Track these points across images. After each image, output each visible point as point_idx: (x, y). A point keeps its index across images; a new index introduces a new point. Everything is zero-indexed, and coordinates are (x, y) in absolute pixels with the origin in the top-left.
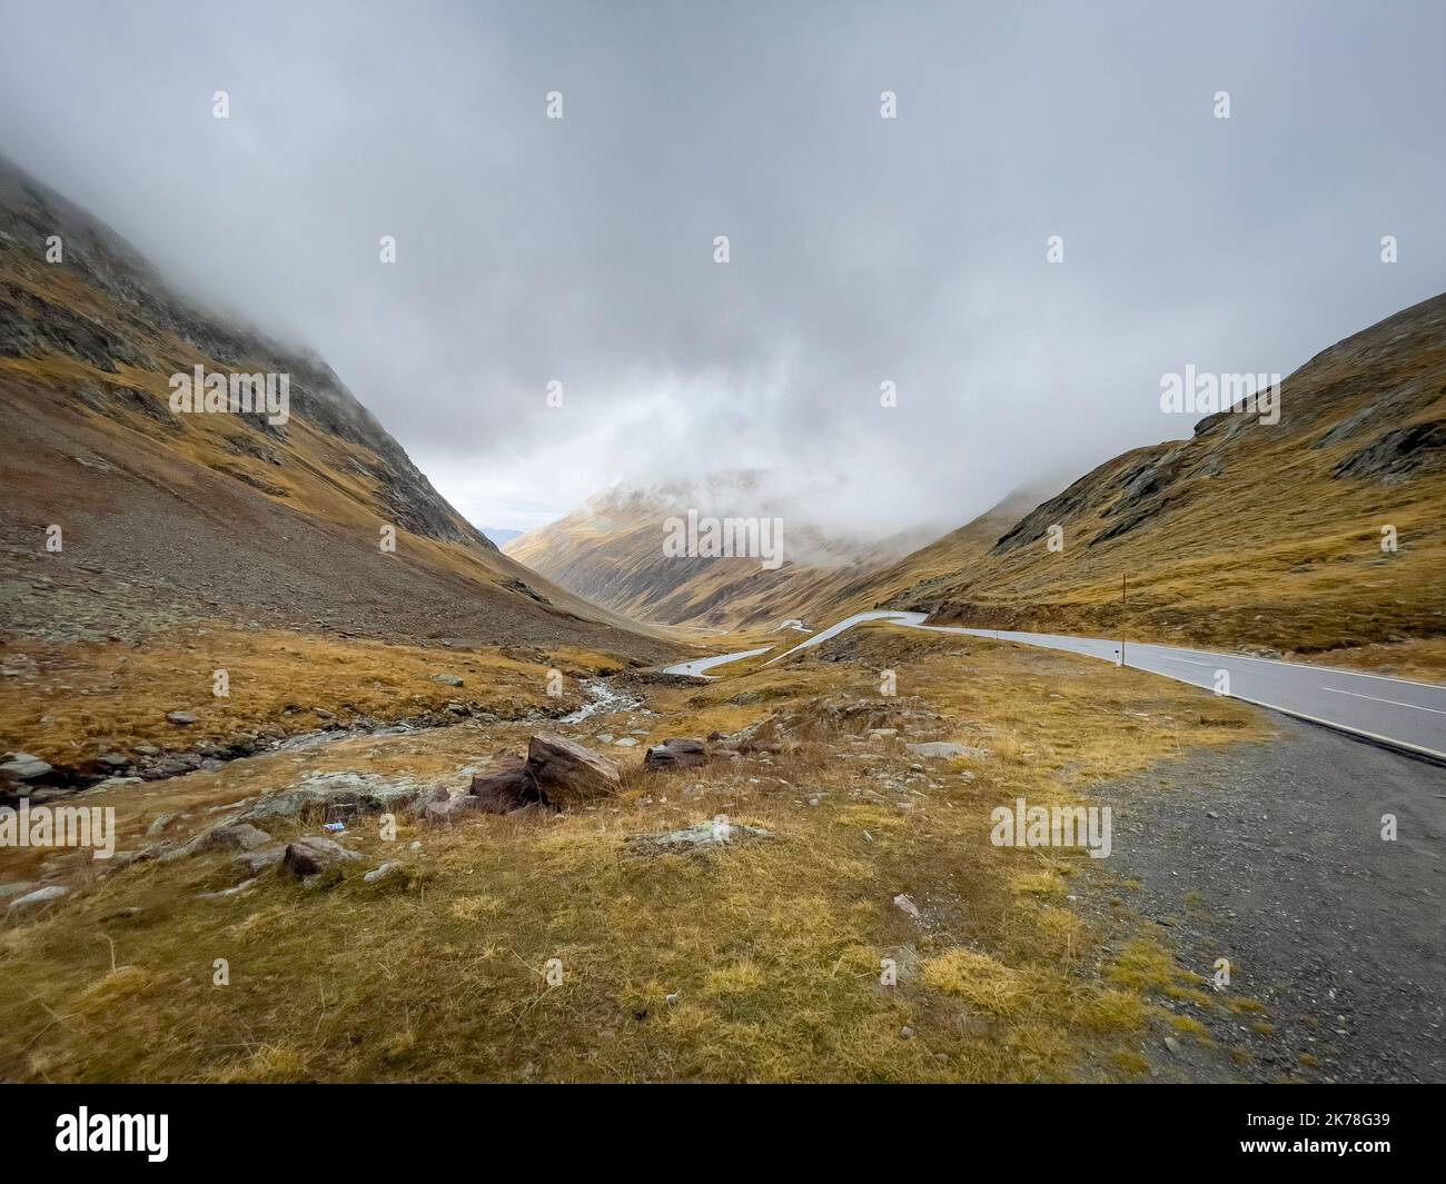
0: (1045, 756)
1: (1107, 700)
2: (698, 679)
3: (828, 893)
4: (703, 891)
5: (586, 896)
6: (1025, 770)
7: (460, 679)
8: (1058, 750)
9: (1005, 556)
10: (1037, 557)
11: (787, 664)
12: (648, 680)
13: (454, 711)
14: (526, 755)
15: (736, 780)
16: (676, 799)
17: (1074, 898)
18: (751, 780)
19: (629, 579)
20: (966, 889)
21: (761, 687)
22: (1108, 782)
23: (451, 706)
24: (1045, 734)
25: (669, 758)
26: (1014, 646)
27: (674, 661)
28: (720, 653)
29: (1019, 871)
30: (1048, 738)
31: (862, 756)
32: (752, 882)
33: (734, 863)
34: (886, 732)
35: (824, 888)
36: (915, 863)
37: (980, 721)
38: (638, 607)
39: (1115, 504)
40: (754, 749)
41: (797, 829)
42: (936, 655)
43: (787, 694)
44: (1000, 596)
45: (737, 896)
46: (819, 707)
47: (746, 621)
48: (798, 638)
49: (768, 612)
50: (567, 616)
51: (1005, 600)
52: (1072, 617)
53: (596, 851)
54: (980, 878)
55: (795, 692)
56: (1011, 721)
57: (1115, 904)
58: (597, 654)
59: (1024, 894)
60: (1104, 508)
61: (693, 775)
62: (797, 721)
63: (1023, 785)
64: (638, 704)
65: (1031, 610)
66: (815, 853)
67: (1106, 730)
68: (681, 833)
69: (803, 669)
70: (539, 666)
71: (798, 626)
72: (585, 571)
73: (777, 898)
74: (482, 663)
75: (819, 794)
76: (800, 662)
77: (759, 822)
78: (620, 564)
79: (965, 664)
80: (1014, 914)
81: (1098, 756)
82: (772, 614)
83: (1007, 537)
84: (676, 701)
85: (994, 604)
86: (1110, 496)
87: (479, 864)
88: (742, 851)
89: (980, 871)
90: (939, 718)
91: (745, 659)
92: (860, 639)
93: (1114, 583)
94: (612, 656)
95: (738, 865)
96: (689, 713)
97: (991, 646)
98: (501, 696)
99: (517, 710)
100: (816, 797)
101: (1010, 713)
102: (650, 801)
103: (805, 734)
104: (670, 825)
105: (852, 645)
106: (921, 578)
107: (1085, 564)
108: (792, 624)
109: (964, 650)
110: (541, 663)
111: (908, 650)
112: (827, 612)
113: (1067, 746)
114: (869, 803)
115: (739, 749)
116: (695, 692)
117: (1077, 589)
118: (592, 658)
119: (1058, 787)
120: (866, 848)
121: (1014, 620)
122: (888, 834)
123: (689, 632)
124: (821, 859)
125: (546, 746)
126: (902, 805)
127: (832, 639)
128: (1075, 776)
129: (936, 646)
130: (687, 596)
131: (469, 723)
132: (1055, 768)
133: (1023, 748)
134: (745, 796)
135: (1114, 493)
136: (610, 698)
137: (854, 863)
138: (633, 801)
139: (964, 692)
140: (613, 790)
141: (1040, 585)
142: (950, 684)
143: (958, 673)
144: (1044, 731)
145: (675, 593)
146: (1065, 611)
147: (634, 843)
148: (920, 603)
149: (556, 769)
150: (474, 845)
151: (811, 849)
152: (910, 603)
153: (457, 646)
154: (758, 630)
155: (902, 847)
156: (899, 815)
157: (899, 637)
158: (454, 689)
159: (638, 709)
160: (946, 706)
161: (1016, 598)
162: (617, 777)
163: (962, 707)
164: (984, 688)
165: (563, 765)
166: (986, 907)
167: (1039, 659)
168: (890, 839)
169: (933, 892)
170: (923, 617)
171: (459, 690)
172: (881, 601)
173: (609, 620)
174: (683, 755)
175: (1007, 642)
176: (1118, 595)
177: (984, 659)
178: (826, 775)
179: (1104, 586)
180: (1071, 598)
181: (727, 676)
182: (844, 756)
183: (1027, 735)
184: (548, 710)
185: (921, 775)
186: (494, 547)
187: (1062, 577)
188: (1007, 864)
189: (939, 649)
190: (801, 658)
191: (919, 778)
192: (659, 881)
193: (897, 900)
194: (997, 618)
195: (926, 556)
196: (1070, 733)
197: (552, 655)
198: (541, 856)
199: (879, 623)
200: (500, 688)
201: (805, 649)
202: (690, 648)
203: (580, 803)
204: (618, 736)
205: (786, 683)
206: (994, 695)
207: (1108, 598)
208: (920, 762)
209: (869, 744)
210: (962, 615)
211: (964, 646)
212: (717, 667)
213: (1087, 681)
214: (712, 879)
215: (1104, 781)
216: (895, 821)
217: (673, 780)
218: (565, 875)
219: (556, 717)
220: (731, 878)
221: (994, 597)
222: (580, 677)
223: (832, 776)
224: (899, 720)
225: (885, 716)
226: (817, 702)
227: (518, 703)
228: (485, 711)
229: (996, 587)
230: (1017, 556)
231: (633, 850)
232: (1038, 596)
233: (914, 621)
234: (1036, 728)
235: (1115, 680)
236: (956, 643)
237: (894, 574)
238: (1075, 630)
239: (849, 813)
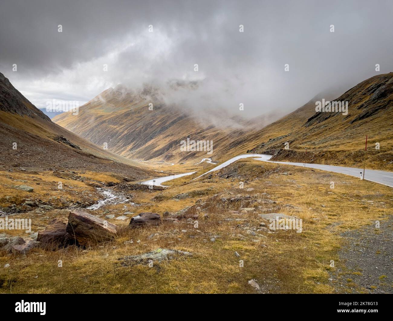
0: (324, 219)
1: (355, 195)
2: (159, 187)
3: (217, 280)
4: (157, 281)
5: (97, 285)
6: (314, 226)
7: (32, 188)
8: (330, 217)
9: (311, 127)
10: (326, 128)
11: (203, 179)
12: (133, 188)
13: (28, 204)
14: (67, 222)
15: (175, 231)
16: (146, 240)
17: (331, 279)
18: (182, 231)
19: (123, 137)
20: (282, 277)
21: (190, 191)
22: (351, 230)
23: (27, 202)
24: (324, 210)
25: (142, 222)
26: (313, 170)
27: (147, 179)
28: (170, 175)
29: (307, 269)
30: (326, 211)
31: (237, 220)
32: (181, 276)
33: (172, 268)
34: (249, 209)
35: (215, 277)
36: (259, 266)
37: (295, 204)
38: (128, 151)
39: (366, 102)
40: (185, 217)
41: (203, 252)
42: (275, 174)
43: (203, 194)
44: (307, 146)
45: (173, 283)
46: (218, 199)
47: (184, 159)
48: (209, 167)
49: (195, 154)
50: (90, 155)
51: (310, 148)
52: (341, 157)
53: (103, 265)
54: (289, 272)
55: (207, 193)
56: (309, 204)
57: (349, 281)
58: (107, 175)
59: (309, 278)
60: (360, 104)
61: (154, 229)
62: (207, 205)
63: (313, 232)
64: (128, 200)
65: (322, 153)
66: (212, 262)
67: (353, 208)
68: (146, 254)
69: (212, 182)
70: (74, 181)
71: (210, 161)
72: (99, 132)
73: (192, 282)
74: (43, 180)
75: (215, 236)
76: (210, 178)
77: (185, 249)
78: (118, 129)
79: (289, 178)
80: (303, 287)
81: (348, 219)
82: (197, 155)
83: (312, 118)
84: (148, 198)
85: (304, 151)
86: (363, 98)
87: (41, 273)
88: (176, 262)
89: (289, 269)
90: (274, 203)
91: (182, 177)
92: (239, 167)
93: (362, 141)
94: (114, 176)
95: (175, 268)
96: (154, 203)
97: (301, 170)
98: (54, 197)
99: (63, 203)
100: (214, 237)
101: (308, 201)
102: (132, 242)
103: (210, 211)
104: (141, 252)
105: (235, 170)
106: (270, 138)
107: (349, 132)
108: (206, 160)
109: (289, 172)
110: (76, 180)
111: (262, 172)
112: (224, 154)
113: (334, 215)
114: (239, 240)
115: (177, 218)
116: (157, 194)
117: (344, 144)
118: (103, 177)
119: (328, 233)
120: (236, 259)
121: (314, 158)
122: (247, 253)
123: (154, 164)
124: (215, 264)
125: (78, 217)
126: (255, 241)
127: (226, 167)
128: (337, 228)
129: (276, 170)
130: (153, 146)
131: (37, 210)
132: (328, 225)
133: (313, 216)
134: (179, 238)
135: (366, 97)
136: (113, 197)
137: (230, 266)
138: (123, 243)
139: (287, 191)
140: (113, 238)
141: (327, 141)
142: (281, 187)
143: (285, 183)
144: (324, 209)
145: (147, 145)
146: (338, 154)
147: (123, 260)
148: (269, 150)
149: (83, 228)
150: (38, 264)
151: (210, 260)
152: (264, 150)
153: (29, 171)
154: (189, 163)
155: (253, 259)
156: (253, 245)
157: (258, 166)
158: (28, 193)
159: (128, 202)
160: (279, 198)
161: (315, 148)
162: (115, 231)
163: (286, 198)
164: (297, 189)
165: (87, 226)
166: (291, 284)
167: (324, 176)
168: (248, 255)
169: (267, 278)
170: (270, 157)
171: (31, 193)
172: (250, 149)
173: (112, 158)
174: (149, 221)
175: (309, 168)
176: (363, 147)
177: (298, 177)
178: (219, 228)
179: (357, 142)
180: (341, 148)
181: (173, 186)
182: (228, 219)
183: (316, 210)
184: (80, 203)
185: (264, 228)
186: (48, 119)
187: (338, 138)
188: (302, 266)
189: (277, 172)
190: (211, 177)
191: (263, 229)
192: (135, 277)
193: (250, 282)
194: (306, 157)
195: (273, 127)
196: (336, 210)
197: (82, 175)
198: (74, 268)
199: (249, 160)
200: (54, 193)
201: (212, 172)
202: (155, 172)
203: (96, 245)
204: (117, 215)
205: (203, 189)
206: (301, 193)
207: (358, 148)
208: (264, 222)
209: (241, 214)
210: (289, 156)
211: (289, 170)
212: (169, 181)
213: (346, 187)
214: (161, 275)
215: (350, 230)
216: (251, 248)
217: (144, 232)
218: (87, 276)
219: (85, 207)
220: (170, 274)
221: (305, 147)
222: (97, 187)
223: (222, 228)
224: (255, 203)
225: (249, 202)
226: (217, 196)
227: (64, 200)
228: (46, 204)
229: (306, 143)
230: (317, 127)
231: (122, 263)
232: (325, 147)
233: (265, 158)
234: (321, 207)
235: (359, 186)
236: (285, 169)
237: (257, 136)
238: (342, 163)
239: (229, 244)
